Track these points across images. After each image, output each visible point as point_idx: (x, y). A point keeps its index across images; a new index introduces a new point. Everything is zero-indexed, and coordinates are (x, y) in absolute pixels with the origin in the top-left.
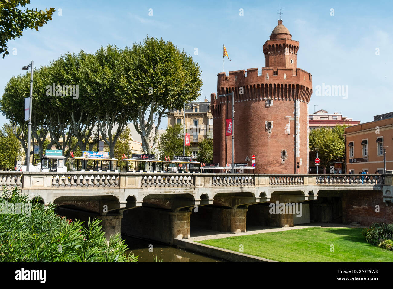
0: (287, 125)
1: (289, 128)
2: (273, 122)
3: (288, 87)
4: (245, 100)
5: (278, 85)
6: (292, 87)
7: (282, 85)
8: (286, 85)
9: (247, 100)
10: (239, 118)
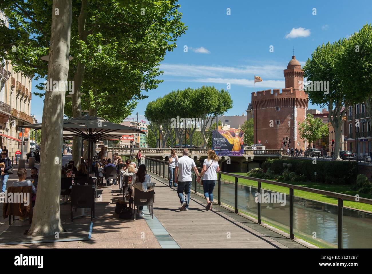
0: (288, 122)
1: (290, 123)
2: (280, 120)
3: (288, 100)
4: (265, 108)
5: (282, 99)
6: (290, 99)
7: (285, 99)
8: (287, 99)
9: (266, 108)
10: (262, 118)
